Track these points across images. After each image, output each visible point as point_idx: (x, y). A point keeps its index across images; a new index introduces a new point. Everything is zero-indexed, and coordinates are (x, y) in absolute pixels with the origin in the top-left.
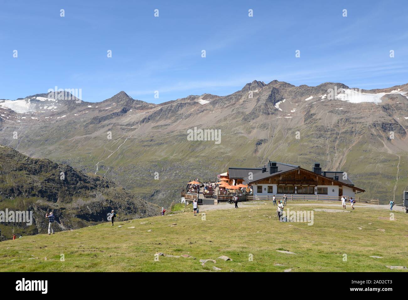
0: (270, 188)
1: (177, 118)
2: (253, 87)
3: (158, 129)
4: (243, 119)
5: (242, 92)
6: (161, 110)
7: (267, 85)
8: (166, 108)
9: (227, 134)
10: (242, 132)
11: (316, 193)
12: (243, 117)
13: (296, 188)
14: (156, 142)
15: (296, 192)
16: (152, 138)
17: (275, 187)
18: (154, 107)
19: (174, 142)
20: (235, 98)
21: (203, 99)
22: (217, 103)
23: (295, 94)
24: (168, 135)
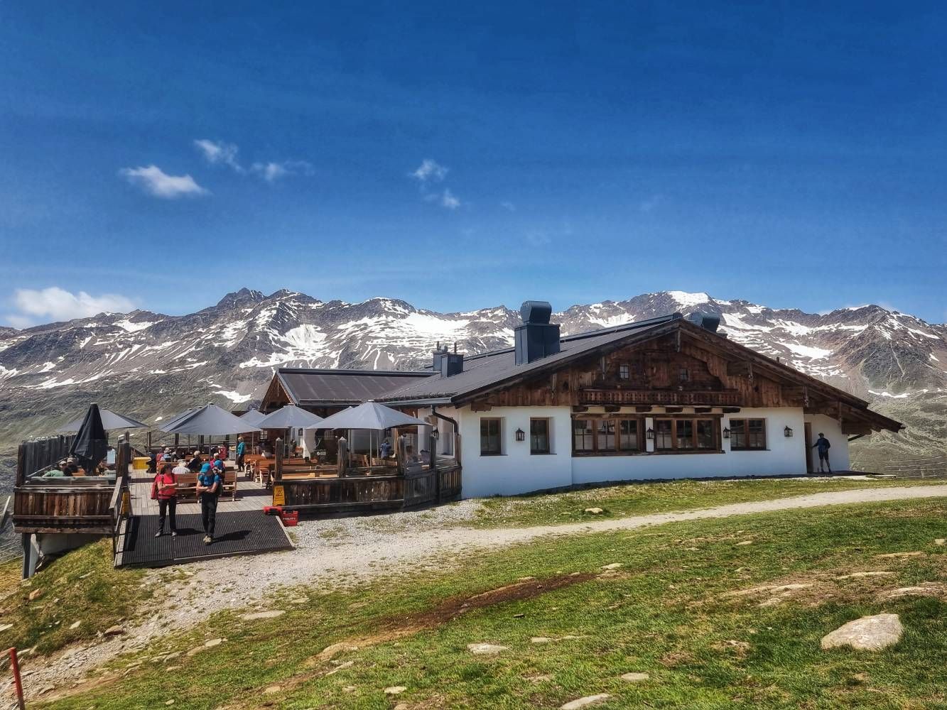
0: (541, 429)
1: (70, 359)
2: (241, 300)
3: (23, 382)
4: (220, 361)
5: (218, 309)
6: (31, 341)
7: (268, 298)
8: (43, 337)
9: (184, 391)
10: (218, 386)
11: (726, 444)
12: (220, 357)
13: (649, 423)
14: (14, 412)
15: (650, 446)
16: (5, 403)
17: (561, 419)
18: (12, 334)
19: (63, 410)
20: (203, 320)
21: (132, 321)
22: (163, 329)
23: (322, 316)
24: (48, 396)
